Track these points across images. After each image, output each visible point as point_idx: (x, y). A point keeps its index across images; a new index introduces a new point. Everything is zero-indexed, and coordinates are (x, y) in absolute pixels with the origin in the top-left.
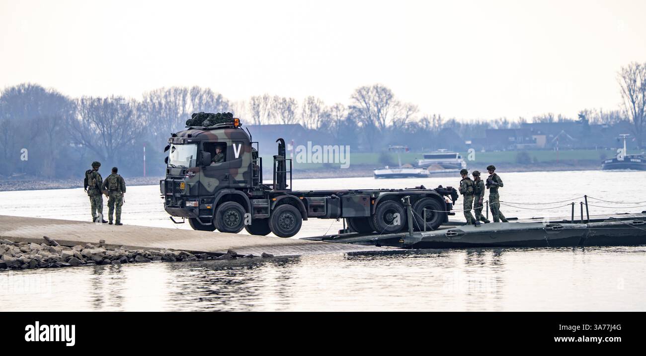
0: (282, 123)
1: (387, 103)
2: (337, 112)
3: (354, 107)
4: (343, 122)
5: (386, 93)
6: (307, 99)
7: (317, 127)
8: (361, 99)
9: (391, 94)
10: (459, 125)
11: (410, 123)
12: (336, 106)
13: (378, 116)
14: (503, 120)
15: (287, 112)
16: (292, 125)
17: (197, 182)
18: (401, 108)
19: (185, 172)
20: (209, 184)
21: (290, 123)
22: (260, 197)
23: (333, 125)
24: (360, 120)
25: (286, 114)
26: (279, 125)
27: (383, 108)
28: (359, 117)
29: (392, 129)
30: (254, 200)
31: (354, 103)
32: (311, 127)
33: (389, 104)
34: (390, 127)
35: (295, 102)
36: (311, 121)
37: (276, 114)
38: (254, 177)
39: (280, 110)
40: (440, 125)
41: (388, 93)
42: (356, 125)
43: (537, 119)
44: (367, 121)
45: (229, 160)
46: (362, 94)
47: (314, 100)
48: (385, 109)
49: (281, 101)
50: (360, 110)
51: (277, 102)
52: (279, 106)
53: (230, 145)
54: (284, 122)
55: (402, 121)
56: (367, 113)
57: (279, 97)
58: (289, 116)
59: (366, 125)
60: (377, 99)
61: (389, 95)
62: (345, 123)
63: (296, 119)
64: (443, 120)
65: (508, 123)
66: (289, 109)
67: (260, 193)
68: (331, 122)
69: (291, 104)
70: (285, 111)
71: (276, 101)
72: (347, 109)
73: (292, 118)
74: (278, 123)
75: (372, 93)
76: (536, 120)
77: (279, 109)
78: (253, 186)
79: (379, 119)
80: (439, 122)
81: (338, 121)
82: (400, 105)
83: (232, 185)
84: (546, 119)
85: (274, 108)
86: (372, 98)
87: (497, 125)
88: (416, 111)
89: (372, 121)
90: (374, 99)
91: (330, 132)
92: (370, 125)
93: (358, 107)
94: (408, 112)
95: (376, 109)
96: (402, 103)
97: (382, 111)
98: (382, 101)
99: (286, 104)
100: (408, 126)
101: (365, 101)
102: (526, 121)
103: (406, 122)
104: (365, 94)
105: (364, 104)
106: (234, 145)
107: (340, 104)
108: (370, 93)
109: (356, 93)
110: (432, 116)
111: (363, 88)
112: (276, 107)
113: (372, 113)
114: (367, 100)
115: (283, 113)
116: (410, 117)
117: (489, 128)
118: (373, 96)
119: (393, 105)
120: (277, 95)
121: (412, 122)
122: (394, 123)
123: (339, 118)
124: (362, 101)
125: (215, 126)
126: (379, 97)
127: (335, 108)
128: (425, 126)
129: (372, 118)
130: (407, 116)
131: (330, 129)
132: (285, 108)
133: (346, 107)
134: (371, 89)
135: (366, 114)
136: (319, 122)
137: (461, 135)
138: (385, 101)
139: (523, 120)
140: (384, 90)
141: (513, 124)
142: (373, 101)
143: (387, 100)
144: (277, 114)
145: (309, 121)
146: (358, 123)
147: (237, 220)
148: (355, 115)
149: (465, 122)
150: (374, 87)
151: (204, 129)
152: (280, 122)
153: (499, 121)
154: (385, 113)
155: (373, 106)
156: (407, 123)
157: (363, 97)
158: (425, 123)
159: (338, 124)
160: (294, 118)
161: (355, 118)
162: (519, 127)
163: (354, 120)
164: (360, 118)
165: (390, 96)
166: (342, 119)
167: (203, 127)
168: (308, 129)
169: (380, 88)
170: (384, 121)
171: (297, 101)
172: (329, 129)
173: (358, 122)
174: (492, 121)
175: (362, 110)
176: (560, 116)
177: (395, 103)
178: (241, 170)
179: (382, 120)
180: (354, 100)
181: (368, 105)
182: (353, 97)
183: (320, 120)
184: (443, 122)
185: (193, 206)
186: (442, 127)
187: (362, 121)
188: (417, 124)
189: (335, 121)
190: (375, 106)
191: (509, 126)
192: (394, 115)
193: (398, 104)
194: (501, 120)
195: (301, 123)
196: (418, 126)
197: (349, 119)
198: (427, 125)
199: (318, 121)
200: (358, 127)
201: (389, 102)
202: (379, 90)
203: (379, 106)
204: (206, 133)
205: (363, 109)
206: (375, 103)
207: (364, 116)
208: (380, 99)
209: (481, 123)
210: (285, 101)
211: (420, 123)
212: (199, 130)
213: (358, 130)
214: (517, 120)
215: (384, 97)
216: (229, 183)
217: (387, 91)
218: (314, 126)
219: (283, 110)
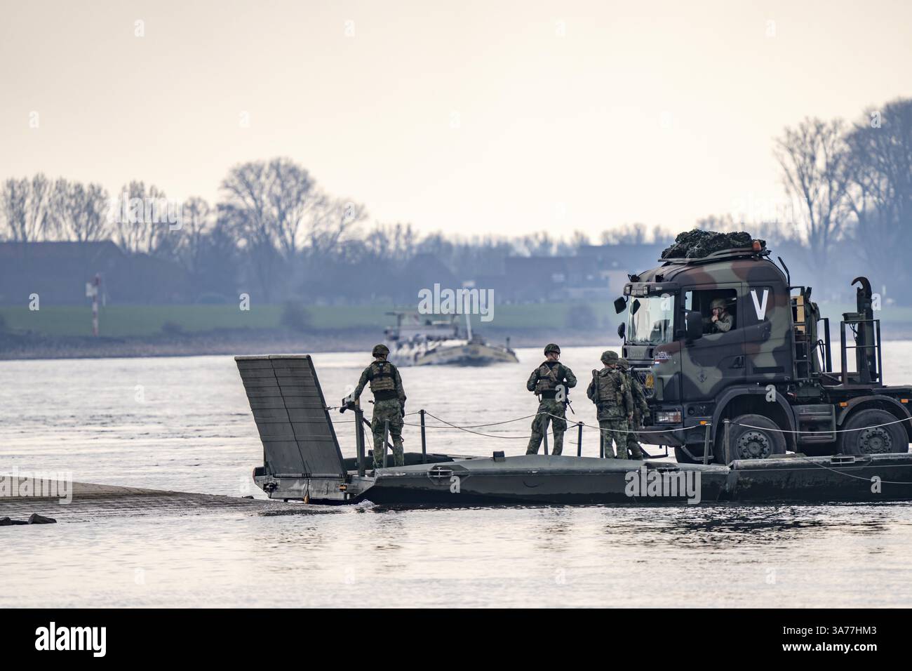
0: (74, 238)
1: (298, 199)
2: (192, 217)
3: (230, 208)
4: (206, 238)
5: (296, 178)
6: (128, 188)
7: (150, 248)
8: (244, 190)
9: (308, 180)
10: (449, 246)
11: (347, 242)
12: (190, 204)
13: (281, 226)
14: (541, 237)
15: (86, 214)
16: (96, 244)
17: (676, 374)
18: (329, 209)
19: (654, 353)
20: (702, 376)
21: (91, 238)
22: (814, 401)
23: (183, 243)
24: (242, 234)
25: (83, 219)
26: (69, 243)
27: (289, 211)
28: (240, 227)
29: (309, 254)
30: (800, 407)
31: (230, 197)
32: (137, 247)
33: (303, 202)
34: (306, 250)
35: (102, 193)
36: (137, 235)
37: (61, 219)
38: (797, 358)
39: (70, 211)
40: (410, 247)
41: (301, 179)
42: (234, 245)
43: (610, 237)
44: (257, 236)
45: (743, 326)
46: (245, 178)
47: (143, 190)
48: (295, 213)
49: (73, 192)
50: (241, 213)
51: (63, 194)
52: (67, 201)
53: (745, 293)
54: (79, 236)
55: (330, 236)
56: (256, 219)
57: (68, 182)
58: (90, 224)
59: (255, 245)
60: (277, 190)
61: (304, 181)
62: (211, 239)
63: (104, 231)
64: (415, 237)
65: (551, 245)
66: (89, 208)
67: (814, 393)
68: (180, 238)
69: (94, 198)
70: (80, 213)
71: (60, 191)
72: (214, 211)
73: (96, 227)
74: (64, 237)
75: (268, 177)
76: (608, 240)
77: (68, 207)
78: (796, 379)
79: (282, 233)
80: (408, 239)
81: (195, 238)
82: (326, 205)
83: (750, 377)
84: (628, 237)
85: (58, 205)
86: (267, 188)
87: (530, 249)
88: (362, 216)
89: (267, 237)
90: (271, 189)
91: (177, 259)
92: (263, 246)
93: (237, 207)
94: (343, 219)
95: (275, 212)
96: (332, 200)
97: (288, 217)
98: (289, 195)
99: (82, 198)
100: (344, 248)
101: (252, 194)
102: (588, 240)
103: (340, 240)
104: (254, 181)
105: (250, 201)
106: (754, 294)
107: (199, 200)
108: (263, 179)
109: (234, 177)
110: (394, 228)
111: (249, 167)
112: (60, 204)
113: (267, 220)
114: (256, 193)
115: (76, 218)
116: (346, 229)
117: (512, 254)
118: (269, 183)
119: (311, 205)
120: (64, 177)
121: (351, 241)
122: (314, 241)
123: (197, 229)
124: (245, 193)
125: (711, 257)
126: (282, 186)
127: (188, 207)
128: (378, 250)
129: (267, 231)
130: (342, 228)
131: (179, 252)
132: (80, 206)
133: (212, 205)
134: (266, 168)
135: (254, 221)
136: (154, 239)
137: (453, 270)
138: (294, 194)
139: (582, 238)
140: (293, 171)
141: (562, 246)
142: (270, 195)
143: (299, 193)
144: (64, 219)
145: (133, 236)
146: (239, 240)
147: (765, 449)
148: (232, 223)
149: (463, 242)
150: (271, 165)
151: (690, 264)
152: (69, 237)
153: (532, 239)
154: (295, 219)
155: (269, 205)
156: (341, 243)
157: (249, 186)
158: (378, 242)
159: (195, 242)
160: (99, 228)
161: (231, 230)
162: (574, 253)
163: (229, 234)
164: (241, 230)
165: (306, 185)
166: (203, 231)
167: (688, 260)
168: (130, 251)
169: (286, 166)
170: (293, 237)
171: (106, 192)
172: (175, 252)
173: (237, 238)
174: (518, 240)
175: (246, 213)
176: (657, 231)
177: (318, 200)
178: (768, 347)
179: (288, 235)
180: (228, 192)
181: (259, 203)
182: (227, 186)
183: (157, 233)
184: (417, 241)
185: (672, 420)
186: (414, 251)
187: (247, 236)
188: (361, 244)
189: (188, 236)
190: (273, 205)
191: (554, 251)
192: (314, 226)
193: (322, 202)
194: (536, 236)
195: (115, 239)
196: (364, 248)
197: (219, 231)
198: (383, 247)
199: (152, 235)
200: (238, 250)
201: (303, 197)
202: (282, 171)
203: (283, 206)
204: (693, 271)
205: (248, 211)
206: (274, 199)
207: (251, 225)
208: (285, 192)
209: (494, 244)
210: (81, 191)
211: (368, 244)
212: (679, 267)
213: (237, 254)
214: (569, 239)
215: (292, 187)
216: (745, 374)
217: (299, 173)
218: (144, 246)
219: (77, 211)
